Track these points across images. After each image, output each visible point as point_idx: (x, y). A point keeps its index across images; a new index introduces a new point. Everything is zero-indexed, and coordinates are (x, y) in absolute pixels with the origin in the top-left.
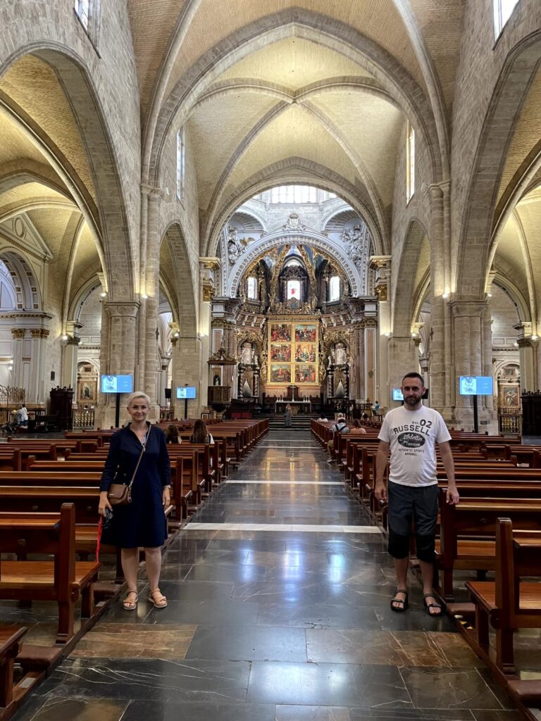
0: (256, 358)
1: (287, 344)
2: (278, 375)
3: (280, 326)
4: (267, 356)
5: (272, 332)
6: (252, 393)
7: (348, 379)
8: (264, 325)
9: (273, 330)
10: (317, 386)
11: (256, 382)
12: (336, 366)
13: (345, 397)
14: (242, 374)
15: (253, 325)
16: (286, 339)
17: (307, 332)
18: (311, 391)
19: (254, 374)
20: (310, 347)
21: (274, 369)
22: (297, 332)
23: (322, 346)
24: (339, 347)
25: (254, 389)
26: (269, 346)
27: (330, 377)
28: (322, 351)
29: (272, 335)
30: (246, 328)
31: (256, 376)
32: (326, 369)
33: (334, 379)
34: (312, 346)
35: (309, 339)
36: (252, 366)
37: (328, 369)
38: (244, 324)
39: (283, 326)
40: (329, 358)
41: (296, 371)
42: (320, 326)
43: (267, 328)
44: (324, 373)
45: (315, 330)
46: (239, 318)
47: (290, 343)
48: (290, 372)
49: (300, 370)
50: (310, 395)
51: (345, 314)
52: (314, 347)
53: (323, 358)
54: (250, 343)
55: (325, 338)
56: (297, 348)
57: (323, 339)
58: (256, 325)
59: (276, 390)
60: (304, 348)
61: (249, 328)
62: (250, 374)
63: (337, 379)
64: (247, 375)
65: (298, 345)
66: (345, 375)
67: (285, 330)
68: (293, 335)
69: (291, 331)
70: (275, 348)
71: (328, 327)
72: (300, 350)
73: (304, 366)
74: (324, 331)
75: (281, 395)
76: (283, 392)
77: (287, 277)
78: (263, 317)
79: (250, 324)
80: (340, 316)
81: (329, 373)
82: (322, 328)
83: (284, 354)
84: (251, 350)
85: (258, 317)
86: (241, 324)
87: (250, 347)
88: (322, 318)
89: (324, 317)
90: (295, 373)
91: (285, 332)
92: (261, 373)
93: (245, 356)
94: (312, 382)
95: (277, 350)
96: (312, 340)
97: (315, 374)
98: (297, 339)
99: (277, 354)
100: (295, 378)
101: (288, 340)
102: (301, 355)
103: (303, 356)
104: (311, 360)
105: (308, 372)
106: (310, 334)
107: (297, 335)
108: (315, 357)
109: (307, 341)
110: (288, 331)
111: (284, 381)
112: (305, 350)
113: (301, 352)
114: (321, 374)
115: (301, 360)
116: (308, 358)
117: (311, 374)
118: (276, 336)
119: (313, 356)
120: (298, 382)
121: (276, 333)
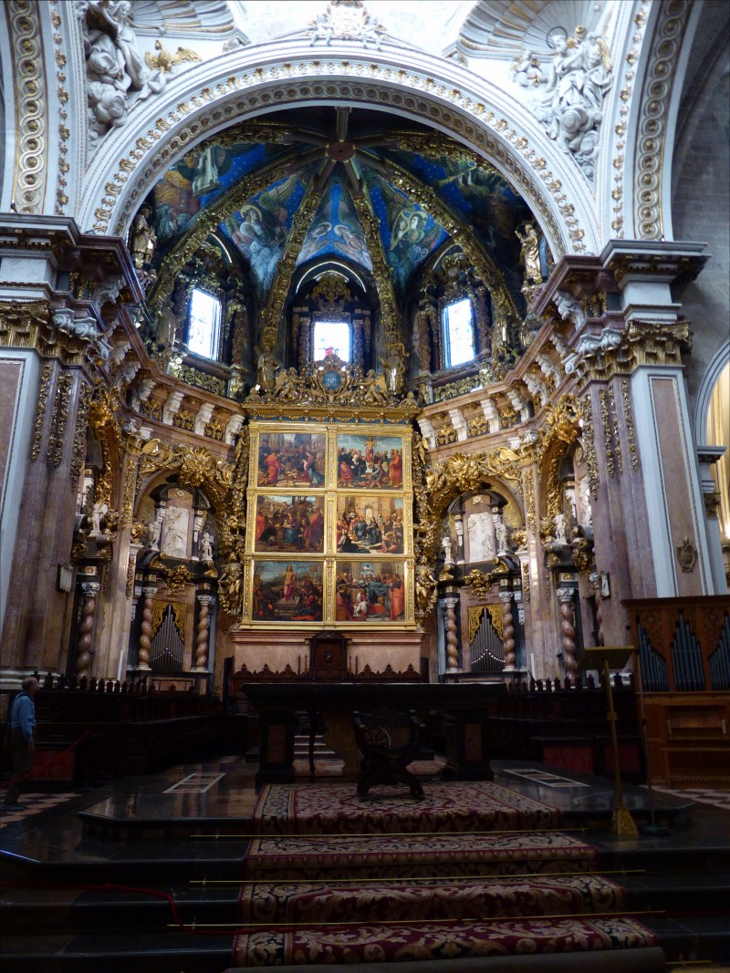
0: (208, 540)
1: (308, 492)
2: (279, 595)
3: (289, 437)
4: (243, 532)
5: (262, 459)
6: (187, 660)
7: (514, 607)
8: (237, 437)
9: (265, 450)
10: (410, 633)
11: (204, 622)
12: (468, 568)
13: (509, 669)
14: (152, 591)
15: (200, 431)
17: (377, 459)
18: (389, 650)
19: (200, 592)
20: (386, 506)
21: (267, 577)
22: (344, 458)
23: (423, 506)
24: (478, 509)
25: (196, 645)
26: (252, 500)
28: (423, 521)
29: (263, 465)
30: (174, 436)
31: (206, 599)
33: (463, 613)
34: (393, 501)
35: (382, 481)
36: (189, 564)
37: (444, 578)
38: (168, 421)
39: (298, 437)
40: (444, 543)
41: (340, 582)
42: (414, 441)
43: (246, 447)
44: (430, 592)
45: (398, 455)
46: (148, 393)
47: (322, 492)
48: (319, 588)
49: (354, 580)
50: (389, 666)
51: (502, 395)
52: (397, 507)
53: (427, 541)
54: (190, 492)
55: (429, 479)
56: (343, 507)
57: (424, 483)
58: (210, 433)
59: (270, 647)
60: (367, 507)
61: (186, 438)
62: (183, 594)
63: (472, 611)
64: (171, 596)
65: (347, 498)
66: (507, 594)
67: (304, 449)
68: (331, 467)
69: (324, 457)
70: (272, 507)
71: (440, 445)
72: (352, 514)
73: (365, 568)
74: (425, 460)
75: (288, 666)
76: (295, 657)
77: (312, 310)
78: (235, 409)
79: (189, 425)
80: (482, 402)
81: (447, 591)
82: (421, 450)
83: (301, 526)
84: (193, 512)
85: (217, 409)
86: (158, 420)
87: (190, 502)
88: (422, 418)
89: (427, 414)
90: (337, 591)
91: (306, 458)
92: (221, 590)
93: (166, 530)
94: (394, 619)
95: (277, 513)
96: (391, 483)
97: (403, 594)
98: (342, 480)
99: (278, 525)
100: (337, 605)
101: (315, 481)
102: (357, 529)
103: (364, 535)
104: (391, 548)
105: (379, 587)
106: (384, 465)
107: (343, 467)
108: (401, 538)
109: (375, 486)
110: (314, 455)
111: (300, 618)
112: (371, 516)
113: (356, 521)
114: (421, 594)
115: (356, 546)
116: (378, 539)
117: (390, 593)
118: (277, 470)
119: (394, 536)
120: (347, 619)
121: (277, 460)
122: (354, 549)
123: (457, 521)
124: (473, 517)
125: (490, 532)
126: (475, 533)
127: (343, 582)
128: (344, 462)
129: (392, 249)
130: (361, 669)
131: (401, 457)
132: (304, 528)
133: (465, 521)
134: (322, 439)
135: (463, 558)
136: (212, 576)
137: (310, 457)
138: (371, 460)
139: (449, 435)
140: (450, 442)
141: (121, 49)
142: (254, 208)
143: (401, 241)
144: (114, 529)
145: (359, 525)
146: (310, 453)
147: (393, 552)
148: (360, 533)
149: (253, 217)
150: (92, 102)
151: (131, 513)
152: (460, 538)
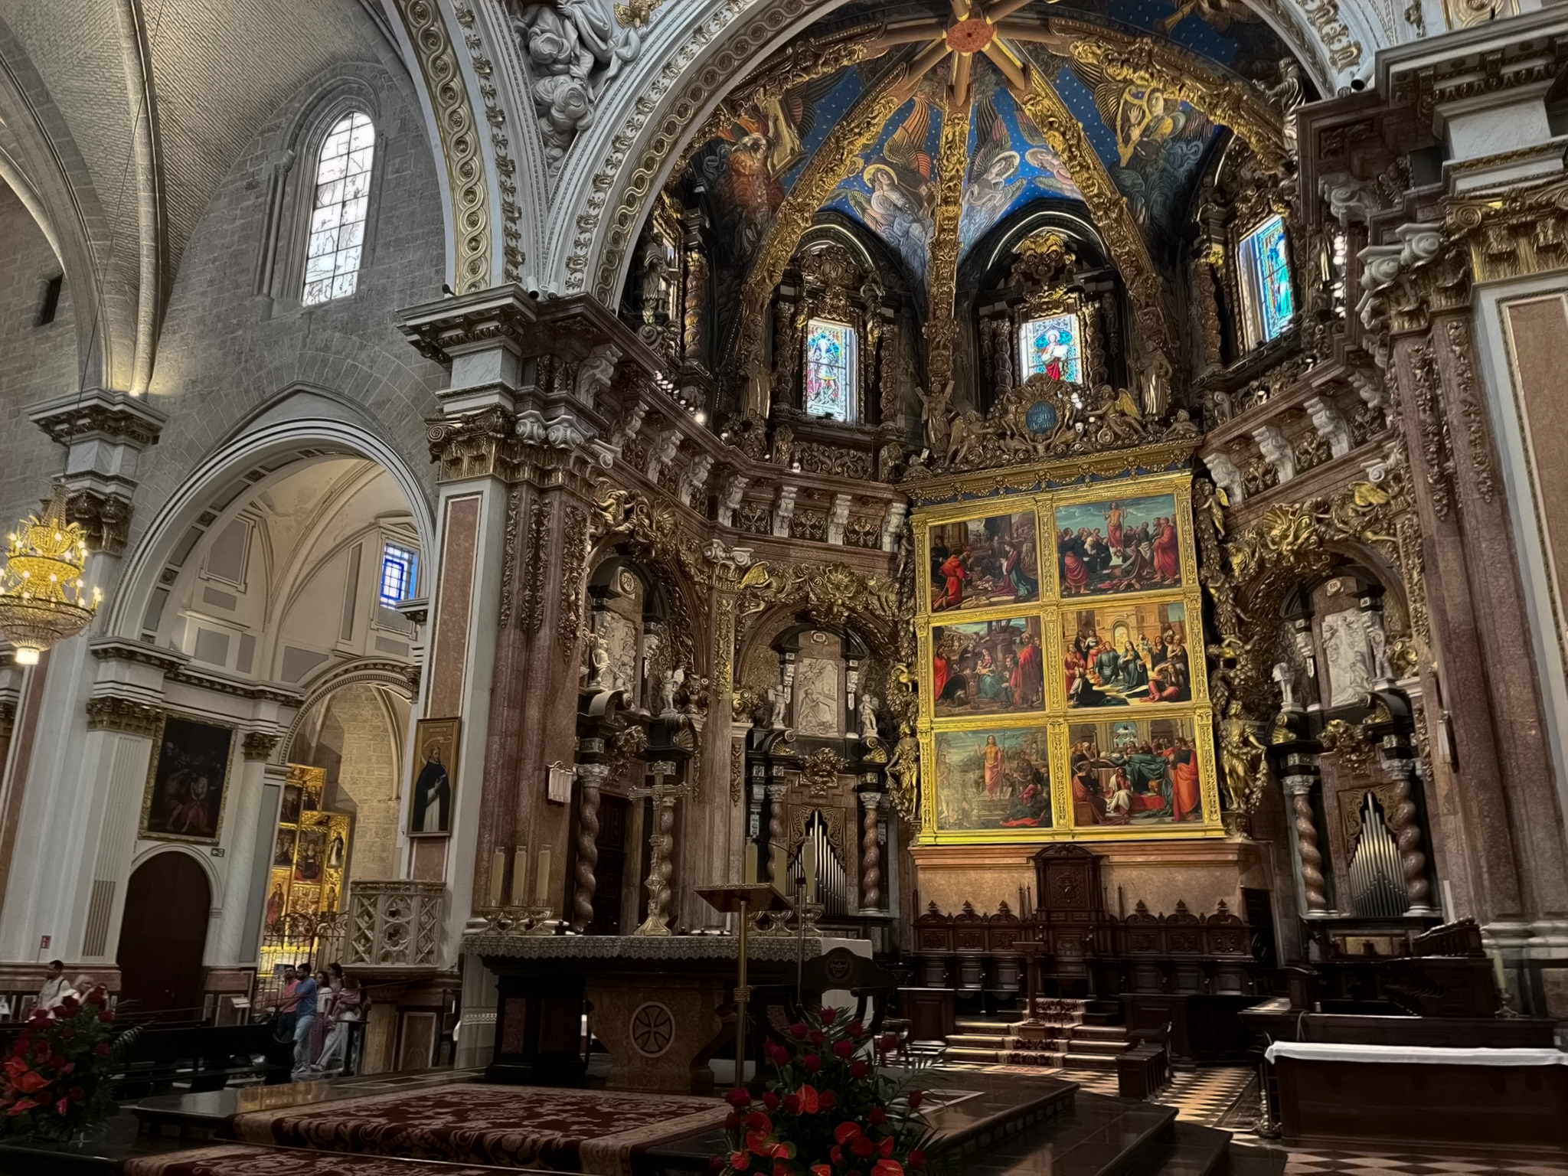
0: (869, 706)
1: (1016, 613)
3: (976, 526)
4: (916, 688)
5: (935, 567)
6: (853, 898)
7: (1416, 789)
8: (898, 538)
10: (1214, 844)
11: (871, 835)
12: (1324, 717)
13: (1417, 911)
14: (778, 790)
15: (835, 539)
16: (1010, 590)
17: (1128, 540)
18: (1180, 876)
19: (862, 788)
20: (1153, 621)
21: (957, 757)
22: (1070, 546)
23: (1226, 611)
24: (1336, 604)
25: (862, 873)
26: (924, 635)
27: (1296, 785)
28: (1229, 639)
29: (938, 577)
30: (794, 552)
31: (871, 799)
32: (1264, 736)
33: (1329, 802)
34: (1162, 609)
35: (1141, 576)
36: (841, 745)
37: (1279, 739)
38: (781, 532)
39: (990, 523)
40: (1277, 674)
41: (1078, 760)
42: (1197, 498)
43: (911, 552)
44: (1253, 766)
45: (1169, 525)
46: (738, 495)
47: (1034, 607)
48: (1043, 770)
49: (1102, 754)
50: (1181, 904)
51: (1339, 382)
52: (1173, 618)
53: (1237, 675)
54: (836, 633)
55: (1236, 561)
56: (1072, 632)
57: (1226, 567)
58: (854, 537)
59: (972, 875)
60: (1117, 625)
61: (814, 554)
62: (837, 791)
63: (1346, 798)
64: (817, 796)
65: (1079, 614)
66: (1396, 763)
67: (1002, 543)
68: (1048, 565)
69: (1034, 548)
70: (956, 644)
71: (1250, 495)
72: (1090, 641)
73: (1122, 731)
74: (1225, 526)
75: (1004, 905)
76: (1015, 889)
77: (1013, 303)
78: (890, 496)
79: (818, 533)
80: (1306, 405)
81: (1291, 763)
82: (1216, 510)
83: (1005, 668)
84: (843, 664)
85: (861, 500)
86: (766, 532)
87: (838, 648)
88: (1210, 454)
89: (1216, 443)
90: (1073, 774)
91: (1006, 555)
92: (890, 783)
93: (801, 695)
94: (1182, 818)
95: (965, 651)
96: (1158, 578)
97: (1196, 773)
98: (1069, 583)
99: (968, 672)
100: (1076, 798)
101: (1022, 592)
102: (1101, 665)
103: (1115, 673)
104: (1165, 694)
105: (1149, 763)
106: (1144, 549)
107: (1068, 560)
108: (1186, 674)
109: (1129, 587)
110: (1017, 547)
111: (1015, 823)
112: (1125, 639)
113: (1099, 652)
114: (1233, 771)
115: (1101, 694)
116: (1143, 679)
117: (1172, 773)
118: (960, 581)
119: (1171, 670)
120: (1096, 822)
121: (958, 566)
122: (1099, 699)
123: (1299, 631)
124: (1330, 619)
125: (1363, 647)
126: (1337, 648)
127: (1083, 757)
128: (1069, 553)
129: (1124, 163)
130: (1131, 910)
131: (1174, 528)
132: (1010, 670)
133: (1316, 630)
134: (1029, 520)
135: (1319, 700)
136: (878, 760)
137: (1012, 552)
138: (1119, 542)
139: (1264, 475)
140: (1267, 487)
141: (569, 18)
142: (882, 166)
143: (1140, 143)
144: (702, 704)
145: (1105, 658)
146: (1012, 545)
147: (1169, 698)
148: (1107, 672)
149: (885, 181)
150: (542, 109)
151: (730, 678)
152: (1311, 661)
